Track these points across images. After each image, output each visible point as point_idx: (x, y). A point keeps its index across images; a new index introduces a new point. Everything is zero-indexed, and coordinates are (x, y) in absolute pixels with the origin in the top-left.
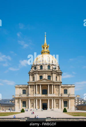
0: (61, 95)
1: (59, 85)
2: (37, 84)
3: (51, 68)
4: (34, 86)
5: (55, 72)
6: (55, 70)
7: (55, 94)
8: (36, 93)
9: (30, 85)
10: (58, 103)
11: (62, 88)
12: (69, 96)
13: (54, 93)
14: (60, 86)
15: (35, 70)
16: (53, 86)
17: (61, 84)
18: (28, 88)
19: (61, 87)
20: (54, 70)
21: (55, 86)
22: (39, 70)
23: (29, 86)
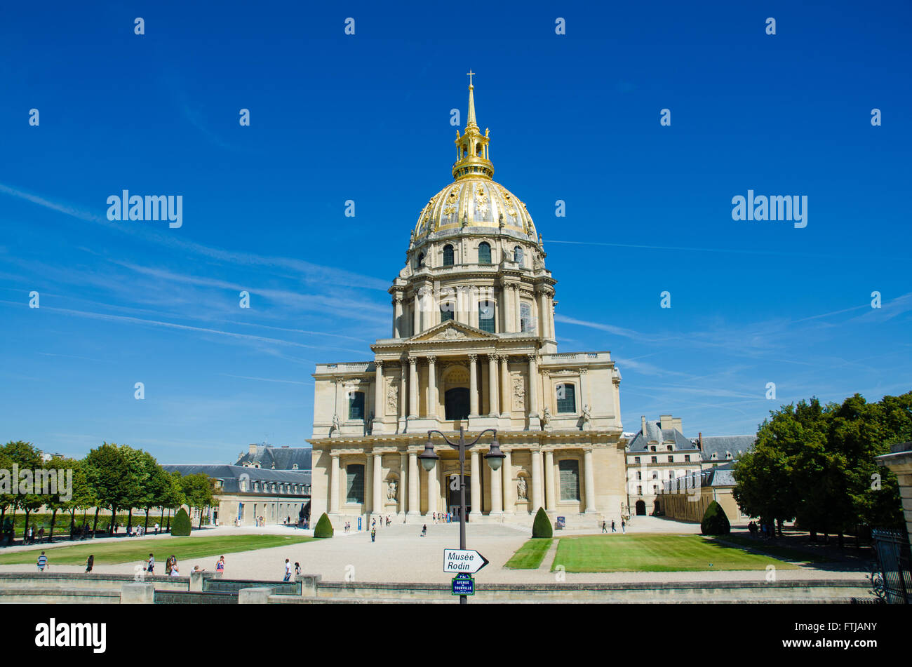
0: (543, 424)
1: (525, 360)
2: (413, 354)
3: (496, 257)
4: (404, 368)
5: (516, 280)
6: (516, 267)
7: (506, 413)
8: (408, 414)
9: (386, 365)
10: (527, 478)
11: (546, 378)
12: (586, 428)
13: (501, 411)
14: (533, 366)
15: (417, 274)
16: (493, 365)
17: (541, 351)
18: (373, 379)
19: (540, 370)
20: (507, 266)
21: (505, 365)
22: (438, 269)
23: (379, 370)
